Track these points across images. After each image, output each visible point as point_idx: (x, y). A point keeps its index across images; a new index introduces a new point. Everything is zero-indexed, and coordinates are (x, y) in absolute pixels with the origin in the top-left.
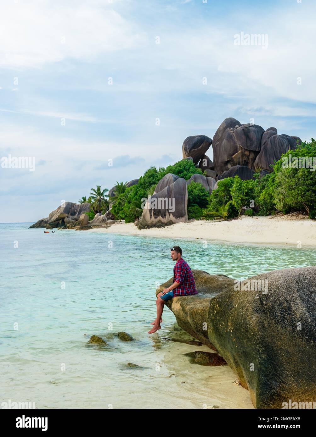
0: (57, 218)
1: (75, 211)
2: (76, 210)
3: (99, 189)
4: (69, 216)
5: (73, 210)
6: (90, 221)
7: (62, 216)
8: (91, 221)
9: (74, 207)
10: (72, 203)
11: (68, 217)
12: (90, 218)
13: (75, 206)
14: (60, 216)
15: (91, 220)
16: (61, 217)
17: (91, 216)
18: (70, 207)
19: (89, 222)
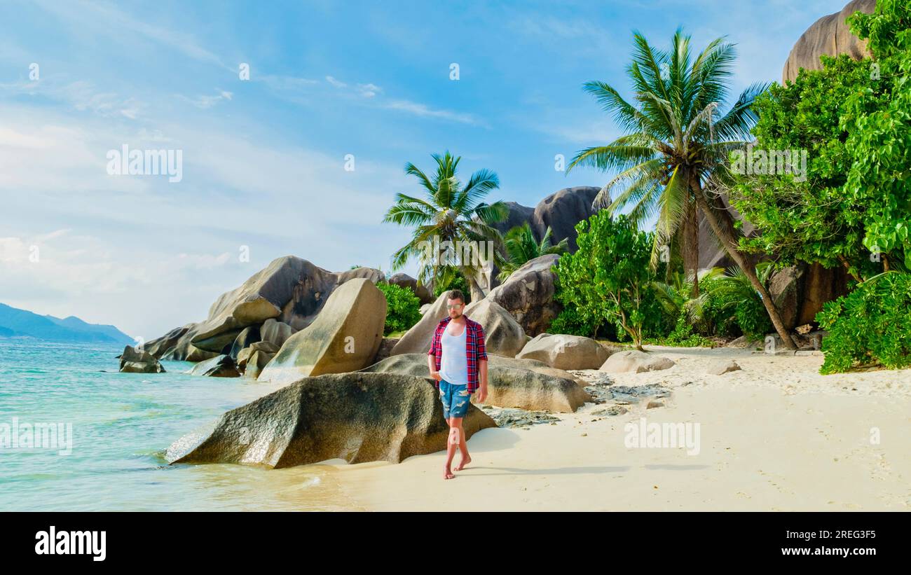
0: (229, 321)
1: (317, 295)
2: (322, 294)
3: (447, 170)
4: (286, 317)
5: (306, 290)
6: (391, 337)
7: (253, 313)
8: (400, 337)
9: (312, 278)
10: (306, 265)
11: (279, 318)
12: (393, 314)
13: (317, 277)
14: (243, 313)
15: (399, 330)
16: (245, 318)
17: (399, 307)
18: (298, 278)
19: (383, 344)
